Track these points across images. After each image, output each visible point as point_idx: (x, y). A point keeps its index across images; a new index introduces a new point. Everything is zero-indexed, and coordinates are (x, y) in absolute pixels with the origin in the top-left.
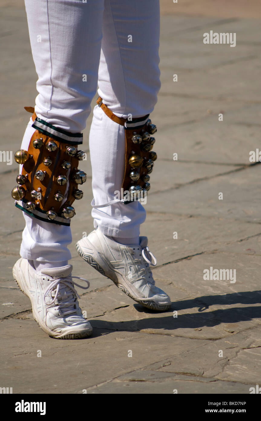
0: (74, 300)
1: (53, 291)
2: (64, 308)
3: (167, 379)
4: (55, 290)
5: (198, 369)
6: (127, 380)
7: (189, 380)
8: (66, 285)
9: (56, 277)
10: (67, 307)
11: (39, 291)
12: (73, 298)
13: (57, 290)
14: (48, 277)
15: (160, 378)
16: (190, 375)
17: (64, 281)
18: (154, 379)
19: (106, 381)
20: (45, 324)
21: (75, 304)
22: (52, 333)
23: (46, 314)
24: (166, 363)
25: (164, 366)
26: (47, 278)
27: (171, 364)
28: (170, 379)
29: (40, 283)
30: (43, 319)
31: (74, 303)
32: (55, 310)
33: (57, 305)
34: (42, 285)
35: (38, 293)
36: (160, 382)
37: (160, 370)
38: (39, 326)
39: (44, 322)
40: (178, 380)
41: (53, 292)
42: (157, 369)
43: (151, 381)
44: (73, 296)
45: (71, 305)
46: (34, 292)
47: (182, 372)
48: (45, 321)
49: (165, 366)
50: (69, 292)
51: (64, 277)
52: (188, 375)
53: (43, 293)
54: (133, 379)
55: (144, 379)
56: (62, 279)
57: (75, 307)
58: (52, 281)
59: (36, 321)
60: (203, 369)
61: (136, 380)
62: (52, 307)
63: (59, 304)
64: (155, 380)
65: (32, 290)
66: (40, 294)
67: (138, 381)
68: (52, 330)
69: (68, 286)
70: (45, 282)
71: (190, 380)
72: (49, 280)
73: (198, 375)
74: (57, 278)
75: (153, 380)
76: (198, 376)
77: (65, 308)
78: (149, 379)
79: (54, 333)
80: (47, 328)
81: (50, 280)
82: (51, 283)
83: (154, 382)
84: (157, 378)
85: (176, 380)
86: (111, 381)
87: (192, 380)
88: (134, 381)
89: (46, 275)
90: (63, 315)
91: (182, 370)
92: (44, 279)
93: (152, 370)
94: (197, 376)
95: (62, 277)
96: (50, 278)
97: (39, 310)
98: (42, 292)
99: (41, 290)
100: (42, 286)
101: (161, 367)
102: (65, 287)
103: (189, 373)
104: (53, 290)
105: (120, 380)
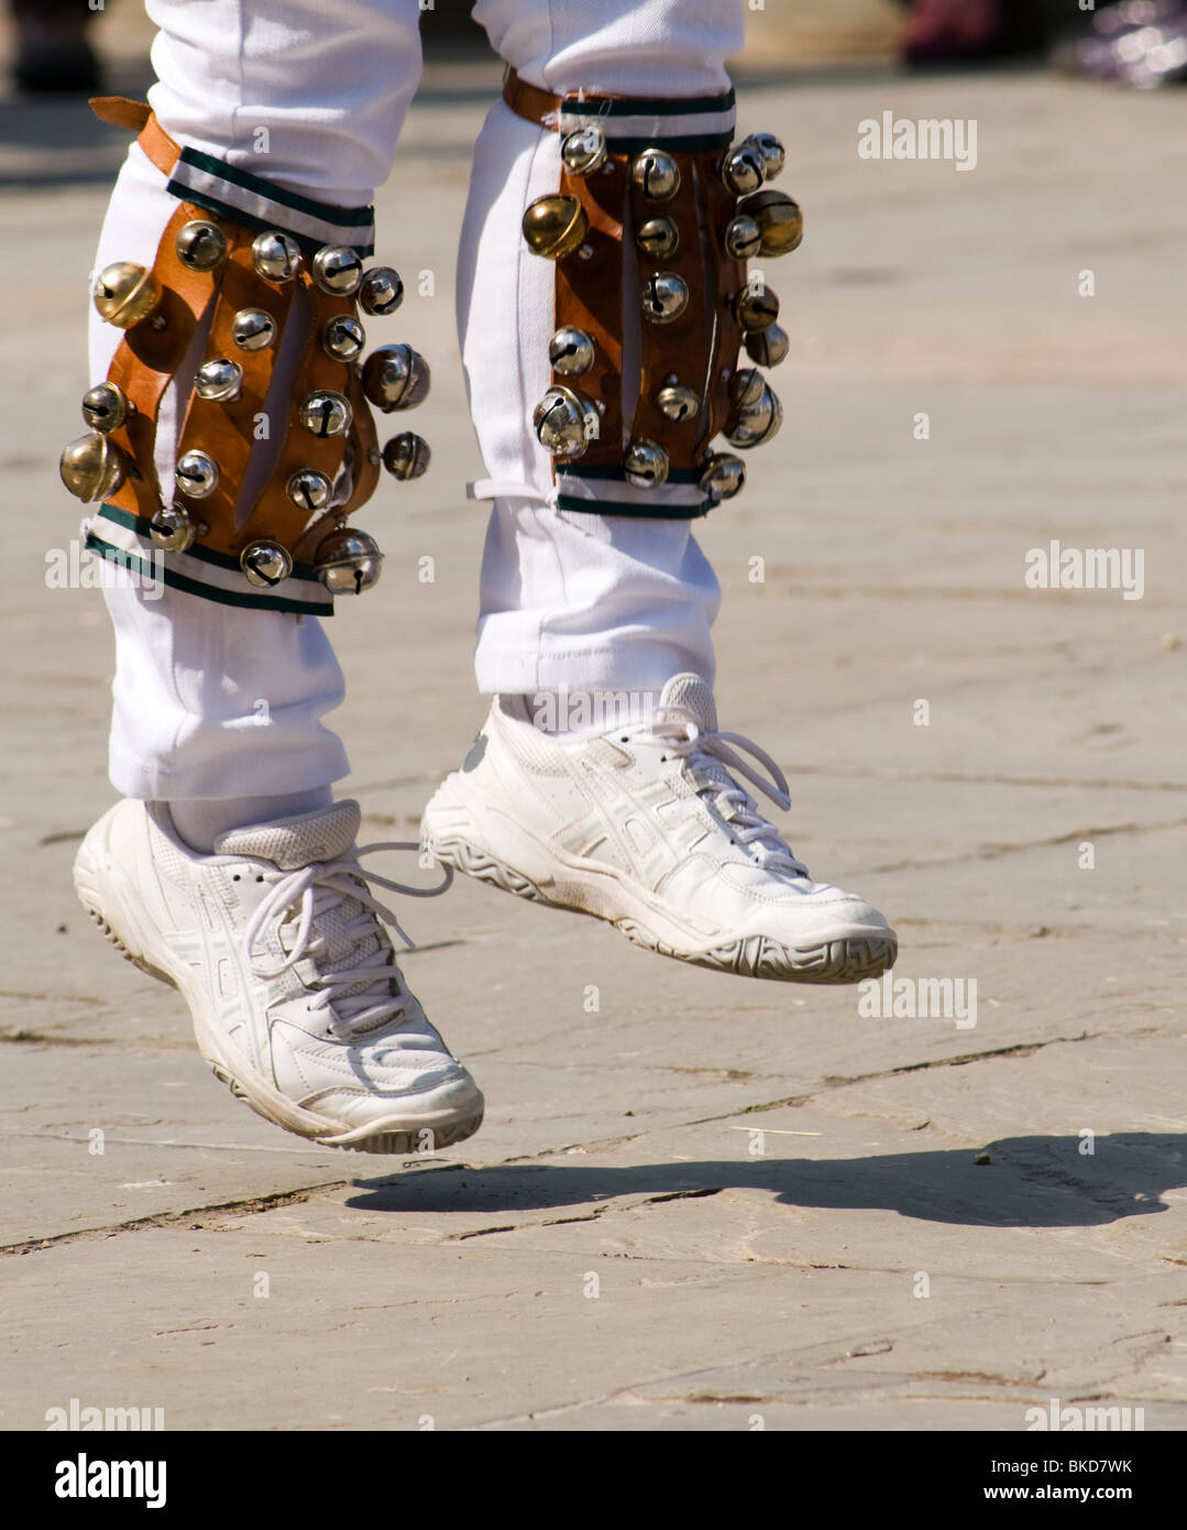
0: (383, 956)
1: (289, 925)
2: (346, 997)
3: (865, 1395)
4: (295, 921)
5: (1020, 1363)
6: (676, 1398)
7: (971, 1398)
8: (339, 894)
9: (292, 860)
10: (358, 991)
11: (221, 936)
12: (380, 948)
13: (304, 918)
14: (256, 867)
15: (833, 1390)
16: (977, 1379)
17: (328, 878)
18: (805, 1392)
19: (576, 1403)
20: (268, 1080)
21: (391, 975)
22: (305, 1118)
23: (267, 1032)
24: (865, 1345)
25: (857, 1355)
26: (251, 871)
27: (890, 1349)
28: (882, 1393)
29: (219, 901)
30: (255, 1058)
31: (387, 973)
32: (309, 1009)
33: (314, 988)
34: (231, 904)
35: (216, 945)
36: (832, 1404)
37: (839, 1366)
38: (238, 1096)
39: (263, 1074)
40: (918, 1397)
41: (287, 930)
42: (821, 1364)
43: (789, 1402)
44: (378, 940)
45: (379, 981)
46: (197, 947)
47: (939, 1370)
48: (267, 1064)
49: (864, 1355)
50: (357, 921)
51: (327, 857)
52: (971, 1379)
53: (241, 943)
54: (706, 1394)
55: (757, 1393)
56: (321, 870)
57: (394, 988)
58: (275, 882)
59: (220, 1076)
60: (1042, 1361)
61: (721, 1396)
62: (292, 999)
63: (325, 979)
64: (812, 1396)
65: (182, 941)
66: (228, 947)
67: (727, 1400)
68: (305, 1105)
69: (349, 898)
70: (247, 888)
71: (974, 1395)
72: (260, 879)
73: (1016, 1378)
74: (298, 865)
75: (801, 1397)
76: (1016, 1383)
77: (351, 996)
78: (782, 1393)
79: (312, 1120)
80: (277, 1097)
81: (265, 876)
82: (269, 891)
83: (803, 1403)
84: (819, 1390)
85: (909, 1397)
86: (600, 1403)
87: (987, 1398)
88: (709, 1399)
89: (244, 859)
90: (347, 1030)
91: (943, 1365)
92: (237, 878)
93: (799, 1365)
94: (1010, 1384)
95: (320, 858)
96: (264, 869)
97: (230, 1023)
98: (236, 938)
99: (227, 931)
100: (230, 913)
101: (843, 1359)
102: (336, 901)
103: (973, 1371)
104: (288, 920)
105: (645, 1398)
